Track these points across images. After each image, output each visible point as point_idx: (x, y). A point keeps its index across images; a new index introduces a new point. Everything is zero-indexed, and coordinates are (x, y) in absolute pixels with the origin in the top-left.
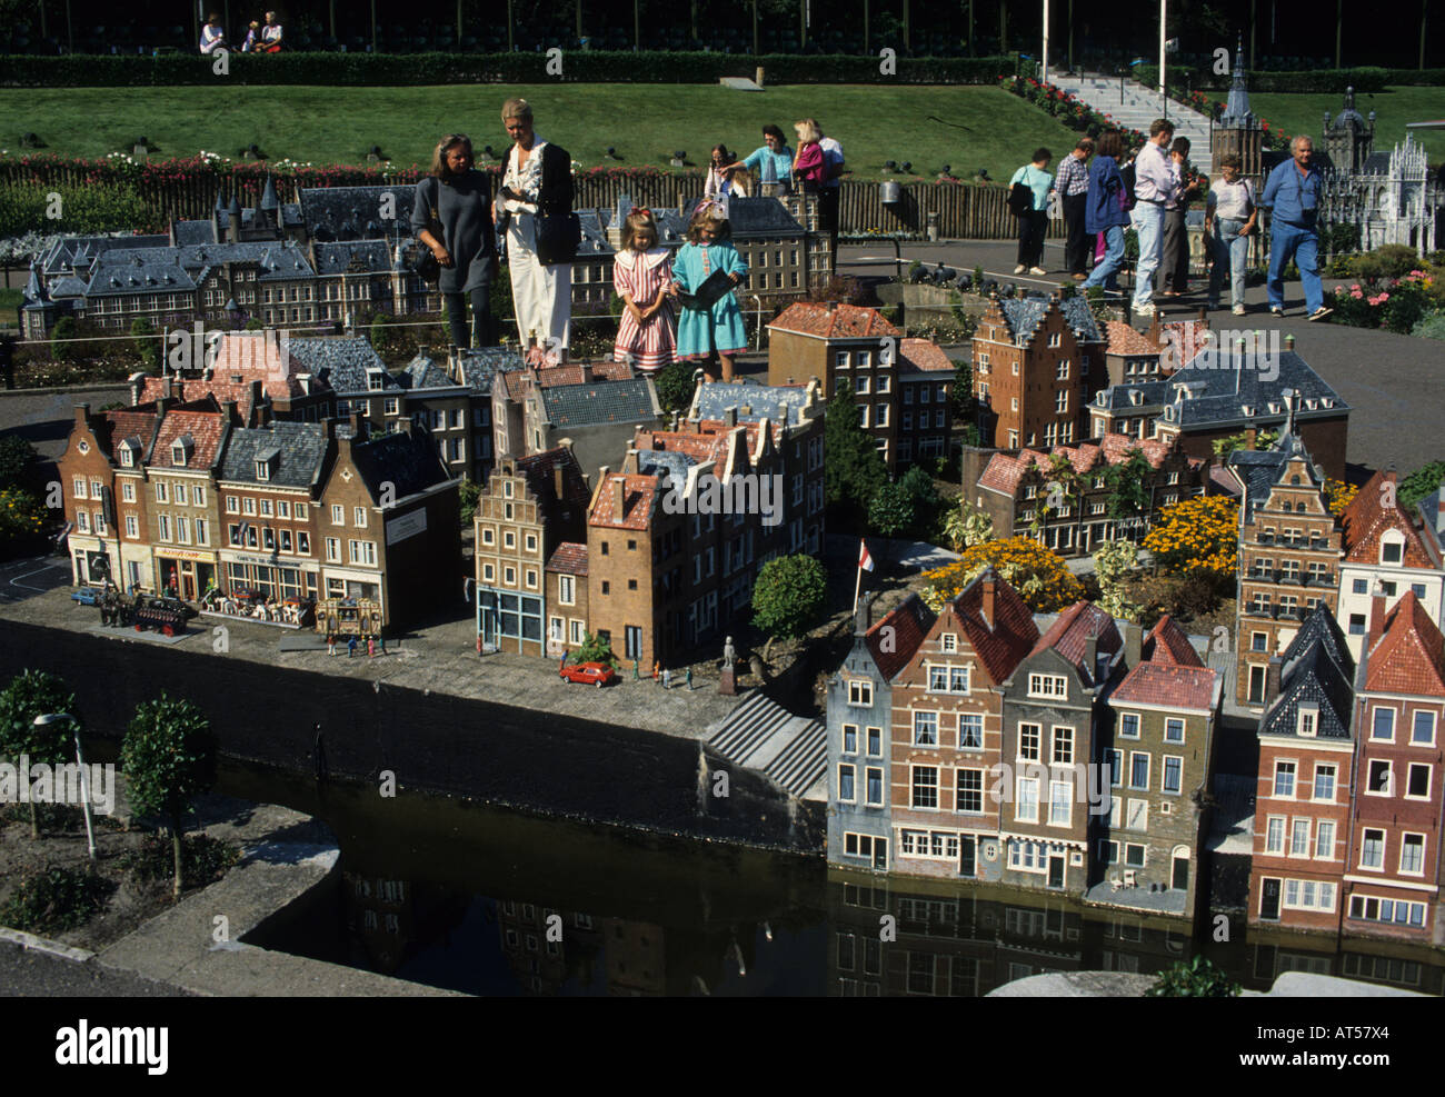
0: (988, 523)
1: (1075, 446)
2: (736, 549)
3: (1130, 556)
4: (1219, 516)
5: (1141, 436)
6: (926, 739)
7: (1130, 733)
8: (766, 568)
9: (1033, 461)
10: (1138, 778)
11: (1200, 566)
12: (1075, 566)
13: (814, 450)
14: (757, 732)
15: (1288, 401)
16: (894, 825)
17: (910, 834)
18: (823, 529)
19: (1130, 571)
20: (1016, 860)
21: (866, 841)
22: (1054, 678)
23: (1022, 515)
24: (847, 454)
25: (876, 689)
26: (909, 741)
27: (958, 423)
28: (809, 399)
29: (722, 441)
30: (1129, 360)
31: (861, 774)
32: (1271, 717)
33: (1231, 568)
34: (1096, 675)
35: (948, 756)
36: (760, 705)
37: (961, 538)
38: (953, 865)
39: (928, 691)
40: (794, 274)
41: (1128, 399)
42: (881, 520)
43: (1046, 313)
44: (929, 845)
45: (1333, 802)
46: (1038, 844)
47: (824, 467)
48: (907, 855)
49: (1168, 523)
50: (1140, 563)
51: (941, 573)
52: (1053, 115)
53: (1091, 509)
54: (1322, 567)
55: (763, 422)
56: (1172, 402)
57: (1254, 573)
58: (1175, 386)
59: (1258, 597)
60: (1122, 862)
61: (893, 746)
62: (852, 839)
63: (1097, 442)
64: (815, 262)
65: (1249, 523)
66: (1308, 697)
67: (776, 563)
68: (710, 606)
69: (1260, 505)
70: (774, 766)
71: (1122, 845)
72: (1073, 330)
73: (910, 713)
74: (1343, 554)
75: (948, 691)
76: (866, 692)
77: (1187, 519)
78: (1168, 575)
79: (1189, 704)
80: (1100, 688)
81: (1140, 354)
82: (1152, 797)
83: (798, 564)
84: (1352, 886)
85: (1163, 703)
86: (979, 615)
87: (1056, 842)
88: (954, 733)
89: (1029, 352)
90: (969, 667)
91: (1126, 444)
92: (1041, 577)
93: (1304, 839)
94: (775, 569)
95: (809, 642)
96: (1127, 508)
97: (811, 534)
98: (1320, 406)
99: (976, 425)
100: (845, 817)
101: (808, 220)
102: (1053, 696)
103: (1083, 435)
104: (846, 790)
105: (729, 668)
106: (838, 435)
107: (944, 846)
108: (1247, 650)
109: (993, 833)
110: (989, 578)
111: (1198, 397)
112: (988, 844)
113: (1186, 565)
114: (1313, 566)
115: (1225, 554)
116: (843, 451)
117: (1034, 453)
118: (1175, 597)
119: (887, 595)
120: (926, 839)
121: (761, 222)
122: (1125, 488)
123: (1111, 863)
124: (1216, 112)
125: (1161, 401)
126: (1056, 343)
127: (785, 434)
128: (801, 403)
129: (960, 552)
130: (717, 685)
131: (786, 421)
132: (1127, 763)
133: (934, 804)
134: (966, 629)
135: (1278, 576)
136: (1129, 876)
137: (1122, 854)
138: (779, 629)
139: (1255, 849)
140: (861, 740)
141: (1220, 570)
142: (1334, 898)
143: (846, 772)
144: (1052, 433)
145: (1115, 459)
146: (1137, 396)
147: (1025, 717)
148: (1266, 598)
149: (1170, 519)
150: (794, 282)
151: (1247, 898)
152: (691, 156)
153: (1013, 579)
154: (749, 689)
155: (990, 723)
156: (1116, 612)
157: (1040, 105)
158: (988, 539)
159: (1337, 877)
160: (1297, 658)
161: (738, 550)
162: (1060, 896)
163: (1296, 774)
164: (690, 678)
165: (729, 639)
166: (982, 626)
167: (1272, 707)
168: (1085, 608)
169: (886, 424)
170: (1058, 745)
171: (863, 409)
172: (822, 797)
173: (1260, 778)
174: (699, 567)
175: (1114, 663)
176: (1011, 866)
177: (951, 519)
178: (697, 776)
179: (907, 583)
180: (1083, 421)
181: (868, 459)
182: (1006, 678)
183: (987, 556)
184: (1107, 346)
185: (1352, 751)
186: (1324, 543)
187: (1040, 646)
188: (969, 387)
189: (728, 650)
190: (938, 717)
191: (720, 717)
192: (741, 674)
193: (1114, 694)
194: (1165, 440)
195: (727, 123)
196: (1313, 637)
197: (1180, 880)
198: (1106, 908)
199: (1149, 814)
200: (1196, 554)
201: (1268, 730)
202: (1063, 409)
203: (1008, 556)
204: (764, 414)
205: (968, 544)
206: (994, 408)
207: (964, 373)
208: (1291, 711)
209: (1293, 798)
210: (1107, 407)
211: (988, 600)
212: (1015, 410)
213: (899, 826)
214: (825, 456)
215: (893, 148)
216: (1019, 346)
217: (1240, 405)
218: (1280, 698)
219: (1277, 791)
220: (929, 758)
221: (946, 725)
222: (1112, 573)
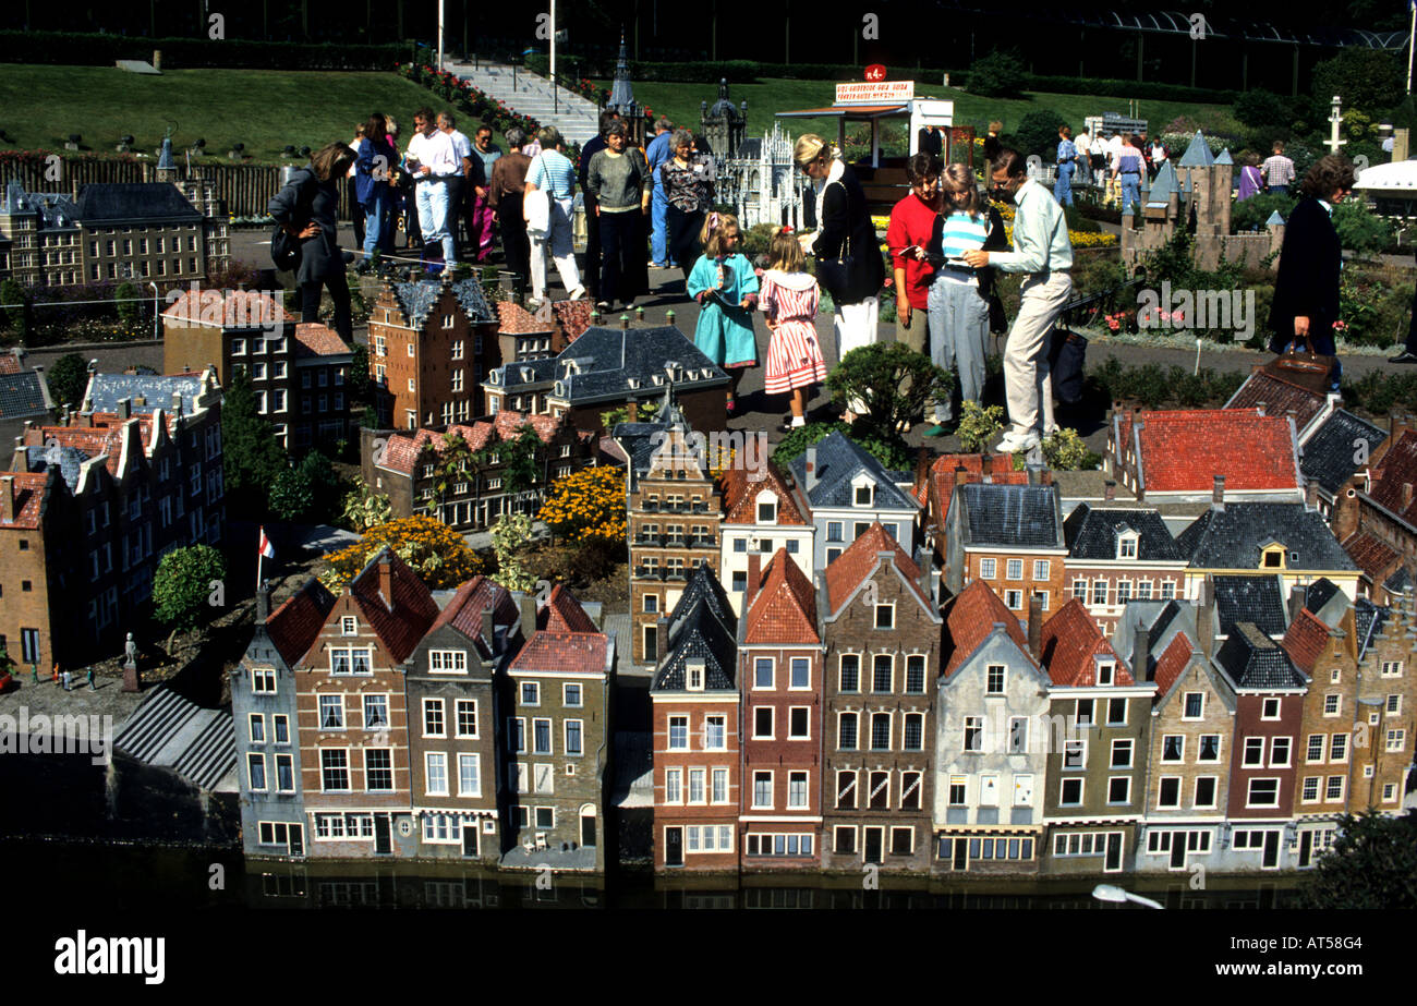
0: (386, 503)
1: (470, 424)
2: (134, 543)
3: (524, 527)
4: (608, 485)
5: (534, 412)
6: (333, 722)
7: (531, 701)
8: (165, 561)
9: (429, 441)
10: (542, 745)
11: (593, 534)
12: (474, 541)
13: (211, 437)
14: (163, 728)
15: (671, 373)
16: (308, 810)
17: (324, 818)
18: (224, 517)
19: (528, 542)
20: (430, 834)
21: (281, 828)
22: (454, 653)
23: (422, 494)
24: (245, 440)
25: (280, 676)
26: (317, 725)
27: (358, 405)
28: (204, 387)
29: (115, 434)
30: (520, 339)
31: (271, 762)
32: (661, 675)
33: (622, 535)
34: (494, 647)
35: (356, 737)
36: (164, 701)
37: (361, 519)
38: (370, 844)
39: (331, 674)
40: (193, 260)
41: (520, 375)
42: (281, 505)
43: (439, 295)
44: (344, 827)
45: (724, 749)
46: (450, 816)
47: (222, 456)
48: (323, 839)
49: (560, 495)
50: (536, 534)
51: (342, 556)
52: (449, 100)
53: (487, 485)
54: (704, 529)
55: (156, 413)
56: (562, 378)
57: (642, 539)
58: (564, 362)
59: (646, 561)
60: (533, 826)
61: (300, 732)
62: (266, 828)
63: (491, 419)
64: (213, 248)
65: (634, 492)
66: (694, 654)
67: (175, 555)
68: (110, 603)
69: (644, 474)
70: (183, 761)
71: (532, 809)
72: (465, 310)
73: (315, 697)
74: (722, 516)
75: (351, 673)
76: (270, 680)
77: (578, 490)
78: (564, 544)
79: (585, 669)
80: (498, 659)
81: (531, 332)
82: (556, 761)
83: (197, 555)
84: (747, 826)
85: (561, 670)
86: (378, 596)
87: (468, 812)
88: (360, 714)
89: (423, 334)
90: (370, 648)
91: (519, 421)
92: (440, 554)
93: (700, 787)
94: (174, 560)
95: (214, 632)
96: (522, 482)
97: (213, 522)
98: (701, 376)
99: (374, 407)
100: (258, 806)
101: (205, 205)
102: (453, 671)
103: (479, 413)
104: (258, 780)
105: (131, 665)
106: (235, 423)
107: (359, 826)
108: (640, 612)
109: (406, 809)
110: (384, 559)
111: (586, 372)
112: (401, 821)
113: (580, 534)
114: (696, 529)
115: (616, 522)
116: (241, 438)
117: (429, 432)
118: (571, 566)
119: (291, 580)
120: (340, 821)
121: (158, 208)
122: (519, 461)
123: (522, 827)
124: (603, 99)
125: (552, 377)
126: (449, 324)
127: (179, 424)
128: (196, 392)
129: (362, 532)
130: (120, 683)
131: (180, 411)
132: (530, 730)
133: (346, 786)
134: (365, 611)
135: (664, 540)
136: (541, 838)
137: (532, 817)
138: (182, 621)
139: (656, 801)
140: (268, 728)
141: (612, 537)
142: (732, 839)
143: (256, 761)
144: (449, 411)
145: (507, 435)
146: (529, 373)
147: (428, 695)
148: (654, 561)
149: (562, 491)
150: (193, 269)
151: (652, 848)
152: (87, 139)
153: (413, 559)
154: (152, 684)
155: (395, 702)
156: (513, 585)
157: (437, 91)
158: (387, 519)
159: (732, 819)
160: (683, 617)
161: (137, 544)
162: (476, 865)
163: (688, 727)
164: (92, 677)
165: (129, 635)
166: (382, 607)
167: (662, 666)
168: (481, 582)
169: (285, 410)
170: (462, 718)
171: (261, 395)
172: (234, 789)
173: (656, 734)
174: (96, 563)
175: (511, 635)
176: (426, 840)
177: (350, 502)
178: (104, 778)
179: (310, 566)
180: (478, 399)
181: (268, 444)
182: (407, 656)
183: (387, 536)
184: (499, 325)
185: (738, 700)
186: (705, 507)
187: (439, 622)
188: (367, 369)
189: (129, 646)
190: (343, 699)
191: (124, 715)
192: (144, 670)
193: (512, 665)
194: (556, 415)
195: (123, 108)
196: (697, 596)
197: (589, 838)
198: (520, 872)
199: (555, 777)
200: (589, 523)
201: (660, 688)
202: (459, 388)
203: (406, 535)
204: (158, 405)
205: (368, 525)
206: (392, 389)
207: (362, 356)
208: (679, 669)
209: (687, 749)
210: (500, 384)
211: (385, 581)
212: (412, 390)
213: (312, 810)
214: (222, 446)
215: (292, 133)
216: (413, 328)
217: (626, 378)
218: (669, 656)
219: (671, 745)
220: (337, 740)
221: (352, 707)
222: (509, 546)
